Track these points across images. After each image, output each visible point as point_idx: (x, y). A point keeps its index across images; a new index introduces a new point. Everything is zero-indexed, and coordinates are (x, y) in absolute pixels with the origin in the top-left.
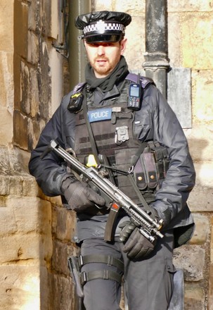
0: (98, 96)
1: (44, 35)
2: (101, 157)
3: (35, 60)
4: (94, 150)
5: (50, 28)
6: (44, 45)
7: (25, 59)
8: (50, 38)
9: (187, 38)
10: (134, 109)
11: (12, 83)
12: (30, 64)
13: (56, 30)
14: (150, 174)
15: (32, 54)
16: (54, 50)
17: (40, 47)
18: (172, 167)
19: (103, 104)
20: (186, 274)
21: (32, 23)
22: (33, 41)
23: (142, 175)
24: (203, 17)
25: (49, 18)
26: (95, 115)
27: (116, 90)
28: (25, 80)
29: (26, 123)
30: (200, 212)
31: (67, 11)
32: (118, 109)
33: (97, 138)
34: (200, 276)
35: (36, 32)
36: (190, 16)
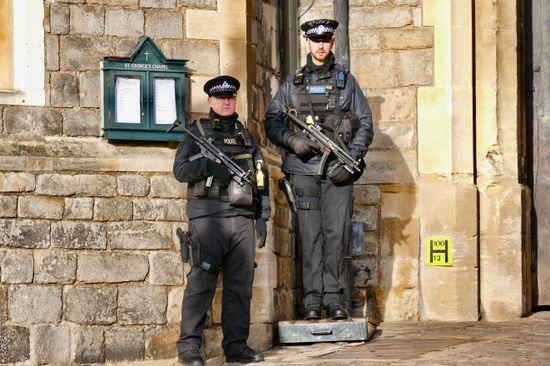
0: (315, 77)
1: (267, 66)
2: (317, 118)
3: (262, 83)
4: (312, 112)
5: (271, 62)
6: (267, 73)
7: (255, 84)
8: (271, 69)
9: (363, 67)
10: (340, 88)
11: (246, 99)
12: (258, 87)
13: (275, 63)
14: (348, 133)
15: (259, 79)
16: (274, 77)
17: (264, 75)
18: (361, 130)
19: (319, 83)
20: (365, 226)
21: (259, 59)
22: (260, 71)
23: (342, 133)
24: (374, 54)
25: (270, 55)
26: (314, 89)
27: (328, 74)
28: (255, 97)
29: (256, 125)
30: (374, 184)
31: (282, 50)
32: (330, 88)
33: (313, 105)
34: (375, 227)
35: (262, 65)
36: (365, 53)
